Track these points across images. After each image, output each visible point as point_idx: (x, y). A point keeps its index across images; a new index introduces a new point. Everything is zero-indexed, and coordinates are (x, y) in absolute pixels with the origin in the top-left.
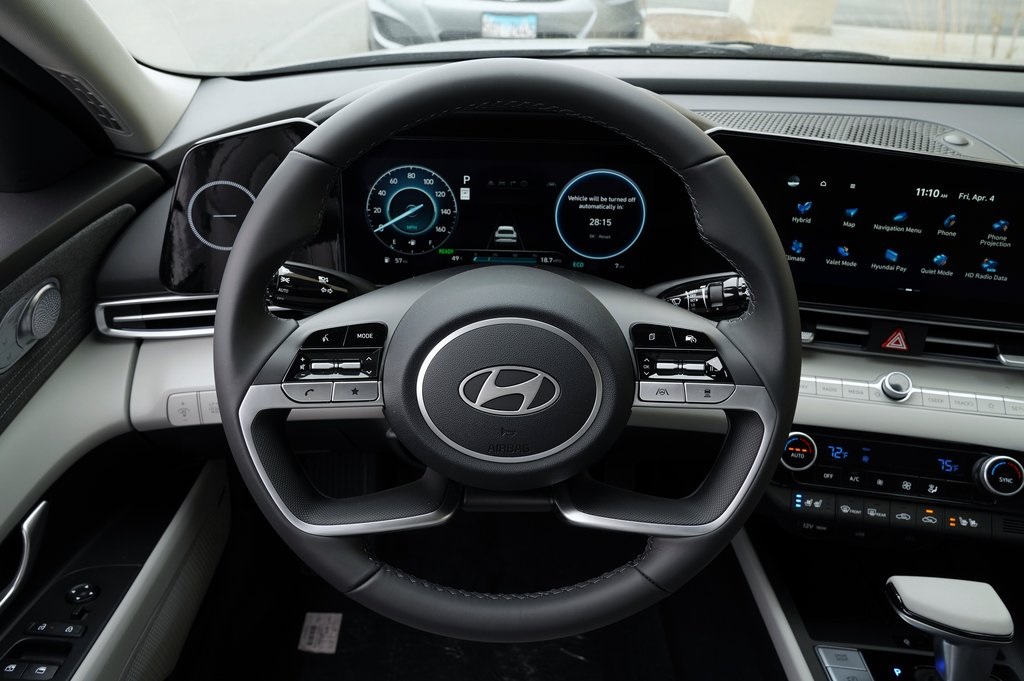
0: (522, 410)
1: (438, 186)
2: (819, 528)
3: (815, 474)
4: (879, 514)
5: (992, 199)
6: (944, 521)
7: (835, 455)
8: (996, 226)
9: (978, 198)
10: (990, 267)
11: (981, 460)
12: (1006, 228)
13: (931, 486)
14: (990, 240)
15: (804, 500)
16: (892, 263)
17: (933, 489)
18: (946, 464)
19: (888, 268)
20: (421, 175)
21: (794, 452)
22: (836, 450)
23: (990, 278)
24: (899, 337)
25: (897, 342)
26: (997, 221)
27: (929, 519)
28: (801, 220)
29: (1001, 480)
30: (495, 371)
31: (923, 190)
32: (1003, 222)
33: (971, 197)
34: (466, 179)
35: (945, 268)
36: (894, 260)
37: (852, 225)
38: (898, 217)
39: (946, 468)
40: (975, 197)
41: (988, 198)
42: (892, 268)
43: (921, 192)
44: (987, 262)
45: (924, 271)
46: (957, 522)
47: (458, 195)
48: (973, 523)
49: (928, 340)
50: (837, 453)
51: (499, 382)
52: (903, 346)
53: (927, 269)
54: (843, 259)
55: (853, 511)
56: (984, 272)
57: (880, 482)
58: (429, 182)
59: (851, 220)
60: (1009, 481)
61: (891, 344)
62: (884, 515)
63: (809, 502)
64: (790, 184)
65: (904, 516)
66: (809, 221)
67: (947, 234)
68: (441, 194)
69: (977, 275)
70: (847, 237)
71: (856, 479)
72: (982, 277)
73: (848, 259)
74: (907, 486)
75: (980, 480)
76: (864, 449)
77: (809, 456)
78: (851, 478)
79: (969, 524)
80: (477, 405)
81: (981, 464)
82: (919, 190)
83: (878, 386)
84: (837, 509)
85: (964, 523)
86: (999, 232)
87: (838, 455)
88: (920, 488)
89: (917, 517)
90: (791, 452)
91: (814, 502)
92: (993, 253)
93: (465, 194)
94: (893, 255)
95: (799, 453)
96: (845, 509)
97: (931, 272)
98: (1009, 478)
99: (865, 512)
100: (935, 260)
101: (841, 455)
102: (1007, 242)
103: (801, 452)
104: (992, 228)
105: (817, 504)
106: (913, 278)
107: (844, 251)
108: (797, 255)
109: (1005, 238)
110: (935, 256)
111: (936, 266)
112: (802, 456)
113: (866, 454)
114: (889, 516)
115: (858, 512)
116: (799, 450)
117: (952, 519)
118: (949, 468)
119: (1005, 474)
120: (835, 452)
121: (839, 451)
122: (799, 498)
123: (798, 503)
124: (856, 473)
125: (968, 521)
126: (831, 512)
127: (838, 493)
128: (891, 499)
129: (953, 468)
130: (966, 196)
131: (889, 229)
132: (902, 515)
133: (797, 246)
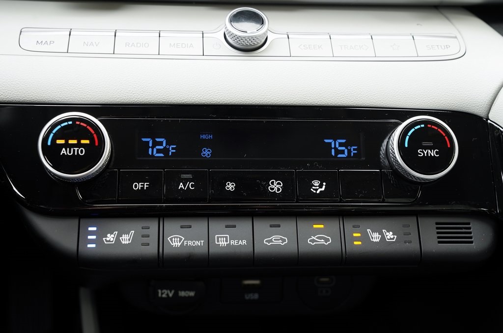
2: (182, 294)
4: (234, 243)
6: (343, 237)
7: (154, 152)
13: (316, 183)
18: (337, 146)
21: (67, 145)
22: (156, 144)
29: (421, 153)
39: (338, 152)
46: (365, 238)
48: (389, 235)
50: (158, 147)
55: (190, 243)
57: (230, 186)
60: (433, 153)
62: (244, 242)
63: (111, 238)
71: (190, 185)
76: (204, 137)
77: (95, 152)
78: (181, 186)
79: (383, 238)
83: (220, 36)
84: (161, 239)
85: (375, 237)
87: (159, 151)
89: (298, 238)
90: (62, 146)
91: (119, 235)
95: (74, 149)
98: (431, 148)
99: (209, 241)
101: (165, 151)
103: (79, 145)
105: (126, 239)
112: (81, 152)
113: (207, 144)
114: (252, 242)
115: (197, 243)
116: (75, 142)
117: (355, 235)
118: (342, 152)
119: (425, 144)
120: (153, 147)
121: (161, 143)
122: (92, 233)
123: (92, 241)
124: (189, 176)
125: (381, 233)
126: (151, 250)
127: (161, 215)
128: (252, 214)
129: (349, 151)
132: (273, 238)
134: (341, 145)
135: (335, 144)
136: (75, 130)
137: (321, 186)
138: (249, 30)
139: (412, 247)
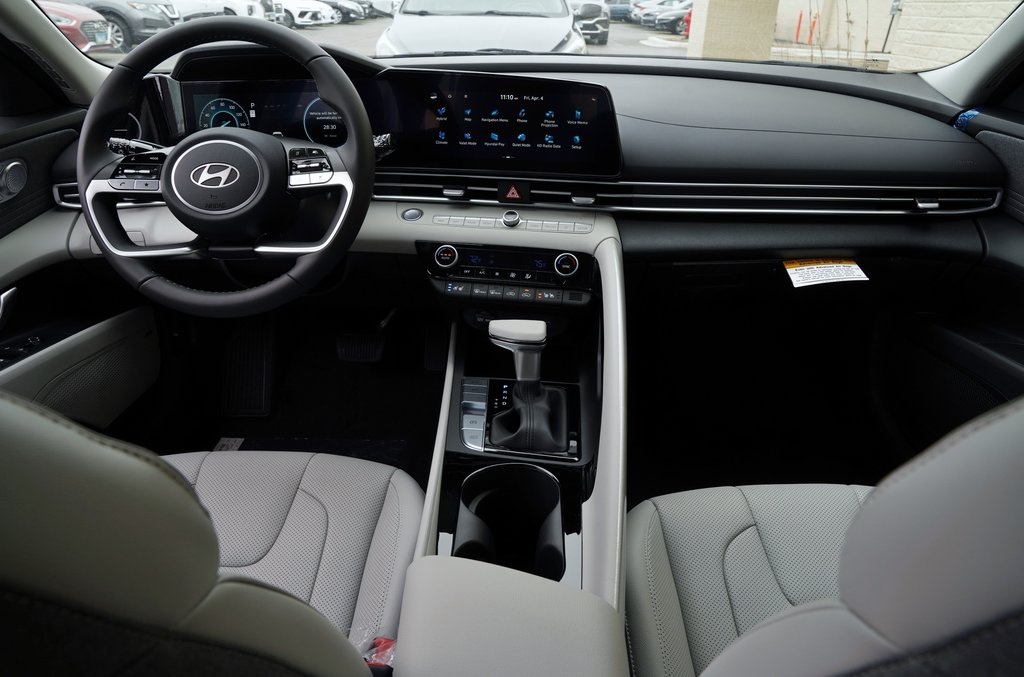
0: (221, 185)
1: (237, 110)
3: (457, 270)
4: (496, 293)
5: (542, 98)
6: (535, 295)
7: (473, 261)
8: (548, 114)
9: (535, 99)
10: (550, 140)
12: (553, 115)
14: (546, 123)
15: (453, 287)
16: (495, 142)
17: (528, 276)
18: (539, 263)
19: (494, 144)
20: (228, 104)
21: (444, 256)
22: (474, 258)
23: (551, 146)
24: (513, 190)
25: (513, 193)
26: (547, 112)
27: (526, 294)
28: (441, 119)
29: (564, 267)
30: (208, 165)
32: (550, 112)
33: (531, 98)
34: (252, 105)
35: (525, 142)
36: (497, 139)
37: (470, 120)
38: (494, 113)
40: (533, 98)
41: (540, 98)
42: (496, 144)
43: (503, 97)
44: (547, 137)
45: (514, 145)
46: (543, 296)
47: (249, 114)
48: (552, 296)
49: (532, 191)
51: (209, 172)
52: (516, 196)
53: (516, 144)
54: (468, 141)
55: (481, 292)
56: (547, 143)
57: (497, 274)
58: (232, 107)
59: (468, 117)
60: (568, 267)
61: (509, 195)
62: (500, 293)
63: (456, 288)
64: (431, 97)
65: (511, 294)
66: (446, 119)
67: (522, 121)
68: (240, 115)
69: (544, 145)
70: (468, 127)
71: (483, 272)
72: (546, 146)
73: (471, 140)
74: (513, 275)
75: (553, 270)
77: (453, 258)
78: (481, 273)
80: (199, 184)
81: (555, 259)
82: (501, 96)
83: (502, 220)
84: (472, 290)
85: (547, 296)
86: (550, 118)
87: (475, 260)
88: (520, 276)
89: (519, 293)
90: (442, 256)
91: (459, 288)
92: (550, 131)
93: (253, 114)
94: (495, 136)
95: (446, 257)
96: (477, 291)
97: (518, 145)
99: (488, 292)
100: (519, 137)
101: (477, 260)
102: (555, 124)
104: (545, 116)
105: (460, 289)
106: (509, 149)
107: (468, 136)
108: (443, 141)
109: (554, 122)
110: (519, 135)
111: (519, 141)
112: (448, 259)
113: (492, 259)
114: (503, 294)
115: (484, 292)
117: (539, 294)
122: (450, 286)
123: (449, 289)
125: (549, 295)
126: (468, 293)
127: (473, 282)
128: (503, 284)
129: (543, 265)
130: (528, 98)
131: (490, 120)
133: (442, 135)
138: (511, 219)
139: (559, 300)
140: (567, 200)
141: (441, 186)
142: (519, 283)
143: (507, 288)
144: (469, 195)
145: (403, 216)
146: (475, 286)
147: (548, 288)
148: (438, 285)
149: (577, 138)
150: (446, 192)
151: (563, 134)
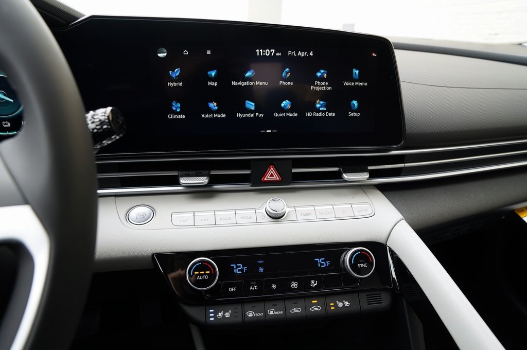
4: (277, 313)
5: (311, 54)
6: (326, 306)
7: (237, 271)
8: (319, 74)
9: (302, 54)
10: (322, 106)
11: (344, 253)
12: (325, 76)
13: (313, 282)
14: (317, 85)
15: (216, 313)
16: (251, 112)
17: (314, 284)
19: (250, 115)
21: (200, 275)
22: (237, 267)
23: (323, 115)
24: (272, 171)
25: (272, 175)
26: (318, 71)
27: (315, 307)
28: (175, 84)
29: (360, 266)
31: (261, 50)
32: (322, 71)
33: (297, 53)
35: (290, 111)
36: (253, 108)
37: (215, 84)
38: (248, 74)
39: (321, 264)
40: (299, 53)
41: (308, 53)
42: (252, 115)
43: (260, 52)
44: (319, 103)
45: (276, 115)
46: (336, 305)
48: (347, 303)
49: (294, 171)
50: (238, 269)
52: (276, 177)
53: (278, 113)
54: (214, 112)
55: (257, 315)
56: (318, 111)
57: (274, 286)
59: (213, 80)
60: (364, 265)
61: (268, 178)
62: (282, 312)
63: (220, 314)
64: (159, 55)
65: (296, 310)
66: (181, 84)
67: (287, 84)
69: (314, 114)
71: (255, 287)
72: (318, 115)
73: (218, 112)
74: (294, 285)
75: (345, 269)
76: (259, 262)
77: (212, 276)
78: (251, 288)
79: (344, 304)
81: (344, 257)
82: (258, 50)
83: (263, 211)
84: (244, 314)
85: (340, 305)
86: (321, 79)
87: (239, 270)
88: (304, 285)
89: (306, 308)
90: (197, 275)
91: (224, 313)
92: (321, 95)
94: (250, 105)
95: (204, 275)
96: (250, 314)
97: (282, 115)
98: (364, 263)
99: (266, 313)
100: (282, 105)
101: (242, 270)
102: (328, 86)
103: (205, 274)
104: (316, 76)
105: (227, 315)
106: (270, 120)
107: (213, 105)
108: (178, 114)
109: (327, 84)
110: (282, 102)
111: (283, 110)
112: (206, 277)
113: (261, 265)
114: (285, 312)
115: (260, 314)
116: (203, 272)
117: (331, 304)
118: (323, 264)
119: (361, 261)
120: (236, 269)
121: (240, 267)
122: (212, 313)
123: (212, 317)
124: (255, 283)
125: (343, 303)
126: (239, 319)
127: (242, 302)
128: (284, 299)
129: (326, 264)
130: (294, 53)
131: (243, 84)
132: (295, 309)
133: (176, 106)
134: (322, 261)
135: (320, 261)
136: (203, 266)
137: (315, 283)
139: (356, 308)
140: (337, 176)
141: (175, 173)
142: (304, 294)
143: (289, 303)
144: (214, 180)
145: (127, 217)
146: (246, 306)
147: (340, 295)
148: (194, 312)
149: (355, 103)
150: (183, 181)
151: (338, 99)
